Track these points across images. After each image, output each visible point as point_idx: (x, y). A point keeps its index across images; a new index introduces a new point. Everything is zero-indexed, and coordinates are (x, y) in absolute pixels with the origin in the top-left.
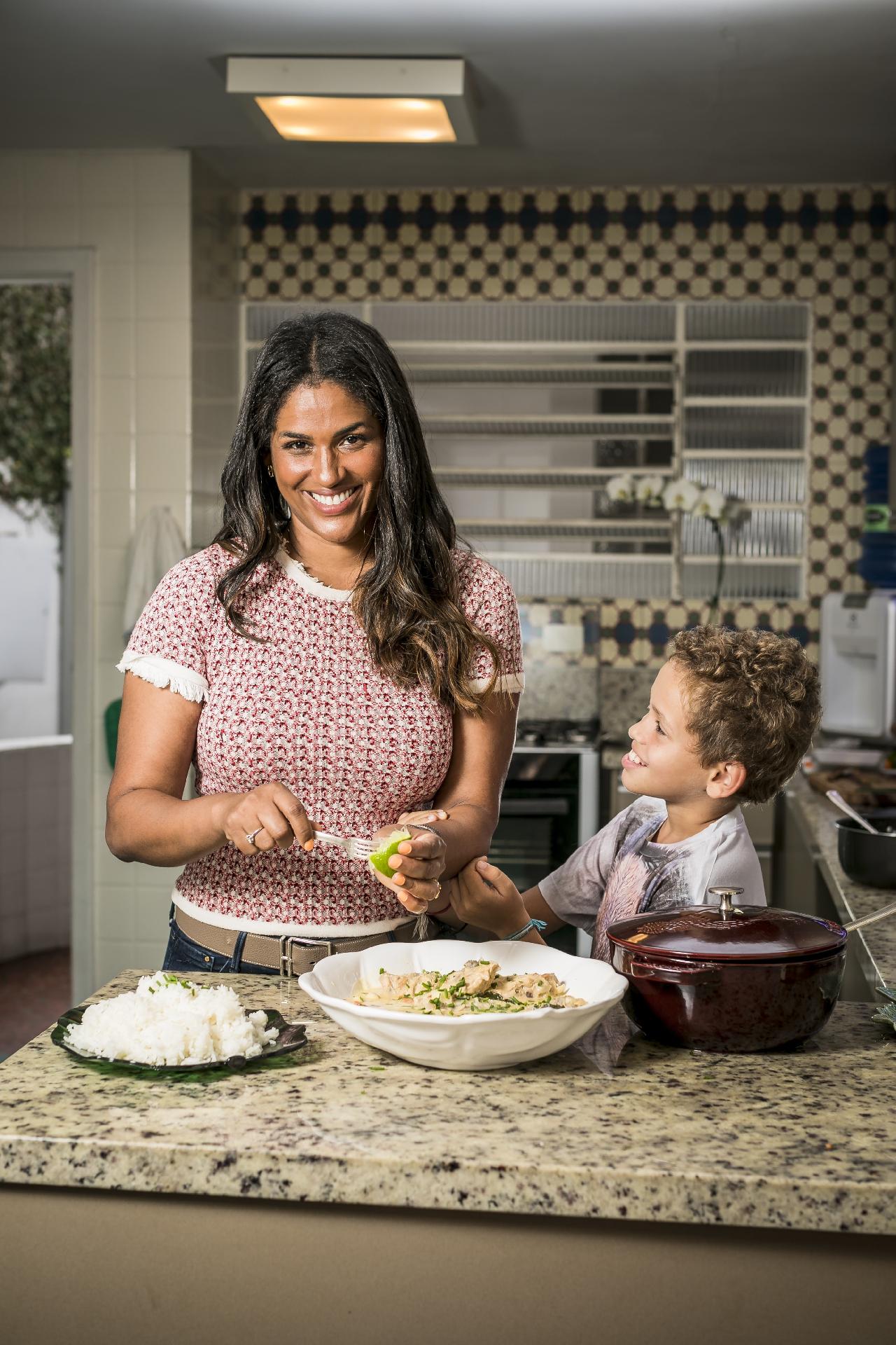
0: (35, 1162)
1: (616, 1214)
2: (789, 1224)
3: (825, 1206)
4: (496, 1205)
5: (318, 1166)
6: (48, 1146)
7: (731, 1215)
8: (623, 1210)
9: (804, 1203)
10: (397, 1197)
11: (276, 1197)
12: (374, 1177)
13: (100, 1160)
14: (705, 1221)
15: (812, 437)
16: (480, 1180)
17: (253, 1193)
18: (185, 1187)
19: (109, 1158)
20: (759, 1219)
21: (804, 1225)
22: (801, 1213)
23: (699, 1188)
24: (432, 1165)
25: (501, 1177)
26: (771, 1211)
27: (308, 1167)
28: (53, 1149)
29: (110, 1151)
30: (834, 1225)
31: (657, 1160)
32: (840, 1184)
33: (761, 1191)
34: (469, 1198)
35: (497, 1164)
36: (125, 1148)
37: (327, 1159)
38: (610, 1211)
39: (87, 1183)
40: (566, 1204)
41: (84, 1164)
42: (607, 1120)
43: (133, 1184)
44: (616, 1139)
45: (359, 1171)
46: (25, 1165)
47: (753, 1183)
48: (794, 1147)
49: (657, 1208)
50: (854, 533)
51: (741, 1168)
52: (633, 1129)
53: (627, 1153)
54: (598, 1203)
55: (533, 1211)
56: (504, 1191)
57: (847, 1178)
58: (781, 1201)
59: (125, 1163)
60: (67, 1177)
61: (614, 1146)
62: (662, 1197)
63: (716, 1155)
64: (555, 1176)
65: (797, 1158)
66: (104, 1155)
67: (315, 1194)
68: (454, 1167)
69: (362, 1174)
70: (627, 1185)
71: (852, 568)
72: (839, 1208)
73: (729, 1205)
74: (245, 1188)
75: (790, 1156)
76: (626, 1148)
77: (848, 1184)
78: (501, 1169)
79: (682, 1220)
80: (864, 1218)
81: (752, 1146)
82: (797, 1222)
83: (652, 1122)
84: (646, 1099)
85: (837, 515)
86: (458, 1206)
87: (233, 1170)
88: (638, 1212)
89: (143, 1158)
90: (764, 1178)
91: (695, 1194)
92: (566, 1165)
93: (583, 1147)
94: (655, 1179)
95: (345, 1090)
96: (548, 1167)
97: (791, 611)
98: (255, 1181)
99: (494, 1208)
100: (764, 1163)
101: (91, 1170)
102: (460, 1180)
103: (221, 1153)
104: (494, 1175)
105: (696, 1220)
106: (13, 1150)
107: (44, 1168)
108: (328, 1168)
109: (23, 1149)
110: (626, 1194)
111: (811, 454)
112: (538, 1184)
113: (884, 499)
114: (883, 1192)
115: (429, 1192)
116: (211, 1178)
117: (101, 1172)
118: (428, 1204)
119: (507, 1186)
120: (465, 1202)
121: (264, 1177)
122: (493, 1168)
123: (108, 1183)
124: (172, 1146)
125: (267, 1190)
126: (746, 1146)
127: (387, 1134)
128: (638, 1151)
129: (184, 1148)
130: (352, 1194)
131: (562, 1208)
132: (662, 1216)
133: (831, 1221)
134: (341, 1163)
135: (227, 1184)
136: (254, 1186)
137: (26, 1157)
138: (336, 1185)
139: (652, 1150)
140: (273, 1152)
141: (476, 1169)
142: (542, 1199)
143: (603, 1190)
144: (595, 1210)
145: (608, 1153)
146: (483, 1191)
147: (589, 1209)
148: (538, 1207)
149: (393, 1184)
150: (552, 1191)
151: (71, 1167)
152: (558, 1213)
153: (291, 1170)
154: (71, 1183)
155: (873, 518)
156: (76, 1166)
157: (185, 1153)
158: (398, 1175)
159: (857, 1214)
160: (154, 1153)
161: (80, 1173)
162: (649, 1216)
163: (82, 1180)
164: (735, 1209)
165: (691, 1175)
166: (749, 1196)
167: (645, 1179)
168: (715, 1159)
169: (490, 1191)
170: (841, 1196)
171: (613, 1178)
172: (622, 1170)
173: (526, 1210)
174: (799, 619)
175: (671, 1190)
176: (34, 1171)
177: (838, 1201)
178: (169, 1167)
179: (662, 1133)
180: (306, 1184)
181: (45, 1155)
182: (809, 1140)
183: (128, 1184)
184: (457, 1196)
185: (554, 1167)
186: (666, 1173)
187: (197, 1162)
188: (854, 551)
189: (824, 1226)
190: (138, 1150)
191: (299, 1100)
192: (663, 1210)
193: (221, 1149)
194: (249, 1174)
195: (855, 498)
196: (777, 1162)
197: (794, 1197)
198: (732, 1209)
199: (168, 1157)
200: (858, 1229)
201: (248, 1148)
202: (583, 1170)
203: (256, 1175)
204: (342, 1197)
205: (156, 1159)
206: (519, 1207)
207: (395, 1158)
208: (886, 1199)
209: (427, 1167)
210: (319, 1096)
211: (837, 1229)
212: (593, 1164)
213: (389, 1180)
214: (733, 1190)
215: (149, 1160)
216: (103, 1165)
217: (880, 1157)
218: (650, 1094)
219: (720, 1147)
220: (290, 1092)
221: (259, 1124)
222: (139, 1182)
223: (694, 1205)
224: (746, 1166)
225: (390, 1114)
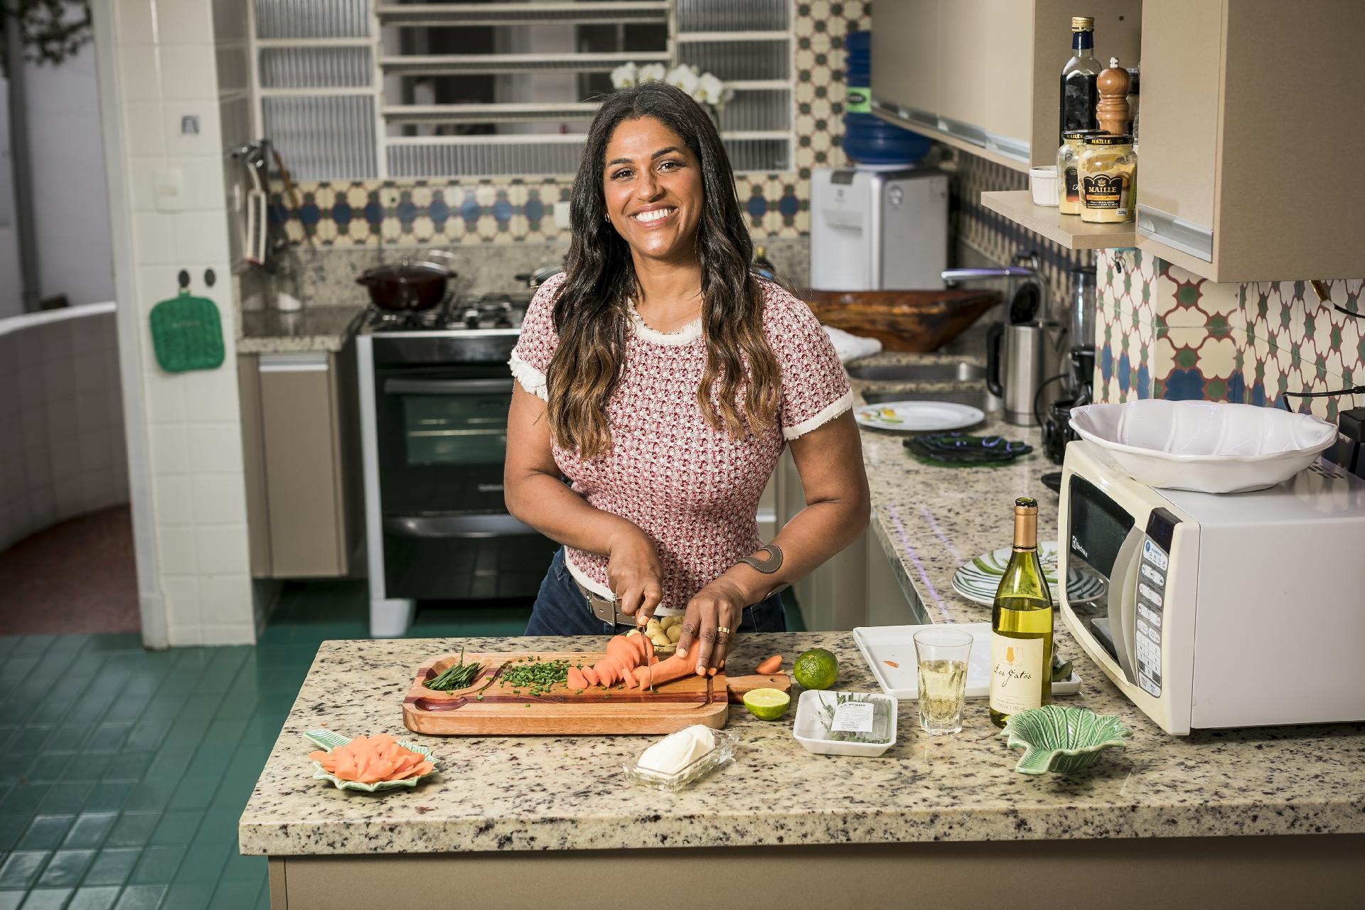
0: (338, 839)
1: (776, 842)
2: (898, 839)
3: (923, 825)
4: (688, 842)
5: (555, 826)
6: (348, 826)
7: (857, 836)
8: (781, 839)
9: (908, 824)
10: (615, 843)
11: (525, 849)
12: (596, 830)
13: (390, 833)
14: (839, 841)
15: (796, 19)
16: (677, 826)
17: (507, 848)
18: (455, 848)
19: (396, 831)
20: (877, 837)
21: (909, 839)
22: (907, 831)
23: (834, 819)
24: (640, 818)
25: (692, 823)
26: (885, 832)
27: (549, 826)
28: (352, 828)
29: (396, 826)
30: (929, 838)
31: (801, 800)
32: (934, 809)
33: (878, 818)
34: (669, 839)
35: (688, 813)
36: (408, 823)
37: (562, 820)
38: (771, 840)
39: (379, 851)
40: (739, 838)
41: (376, 837)
42: (755, 766)
43: (416, 848)
44: (767, 783)
45: (587, 826)
46: (331, 841)
47: (872, 813)
48: (895, 779)
49: (805, 836)
50: (837, 108)
51: (862, 802)
52: (776, 772)
53: (778, 795)
54: (762, 836)
55: (715, 845)
56: (694, 832)
57: (938, 804)
58: (892, 824)
59: (408, 834)
60: (364, 847)
61: (767, 790)
62: (808, 828)
63: (842, 791)
64: (731, 819)
65: (899, 789)
66: (391, 830)
67: (554, 845)
68: (657, 818)
69: (589, 829)
70: (782, 821)
71: (835, 141)
72: (933, 826)
73: (855, 830)
74: (501, 845)
75: (894, 788)
76: (776, 791)
77: (939, 809)
78: (692, 817)
79: (822, 842)
80: (950, 831)
81: (865, 780)
82: (904, 838)
83: (789, 765)
84: (778, 743)
85: (821, 92)
86: (660, 845)
87: (492, 833)
88: (792, 839)
89: (422, 830)
90: (880, 809)
91: (831, 824)
92: (738, 810)
93: (745, 792)
94: (803, 816)
95: (551, 754)
96: (725, 812)
97: (781, 182)
98: (509, 839)
99: (687, 845)
100: (877, 796)
101: (383, 841)
102: (661, 827)
103: (481, 821)
104: (686, 822)
105: (832, 841)
106: (321, 831)
107: (345, 842)
108: (562, 826)
109: (328, 830)
110: (782, 828)
111: (796, 35)
112: (718, 826)
113: (866, 83)
114: (963, 813)
115: (639, 838)
116: (475, 840)
117: (391, 842)
118: (639, 845)
119: (697, 828)
120: (665, 842)
121: (515, 836)
122: (685, 817)
123: (396, 849)
124: (444, 819)
125: (518, 845)
126: (861, 782)
127: (599, 794)
128: (785, 793)
129: (453, 819)
130: (582, 843)
131: (737, 841)
132: (808, 841)
133: (927, 835)
134: (573, 822)
135: (487, 843)
136: (507, 842)
137: (331, 835)
138: (569, 837)
139: (795, 791)
140: (522, 818)
141: (673, 819)
142: (722, 836)
143: (766, 826)
144: (760, 841)
145: (766, 797)
146: (679, 833)
147: (756, 840)
148: (719, 841)
149: (612, 833)
150: (729, 830)
151: (367, 839)
152: (734, 844)
153: (535, 830)
154: (368, 852)
155: (855, 100)
156: (370, 839)
157: (455, 824)
158: (615, 827)
159: (946, 829)
160: (430, 825)
161: (373, 844)
162: (800, 842)
163: (375, 849)
164: (860, 832)
165: (828, 811)
166: (870, 822)
167: (796, 816)
168: (842, 796)
169: (683, 834)
170: (934, 818)
171: (773, 817)
172: (779, 811)
173: (710, 844)
174: (789, 189)
175: (814, 822)
176: (338, 845)
177: (932, 821)
178: (442, 834)
179: (797, 774)
180: (547, 838)
181: (346, 833)
182: (904, 772)
183: (411, 849)
184: (659, 838)
185: (730, 813)
186: (810, 810)
187: (463, 829)
188: (837, 126)
189: (922, 839)
190: (418, 824)
191: (520, 767)
192: (809, 836)
193: (481, 818)
194: (503, 835)
195: (836, 76)
196: (887, 794)
197: (901, 821)
198: (858, 832)
199: (442, 827)
200: (946, 839)
201: (502, 816)
202: (751, 813)
203: (509, 835)
204: (574, 845)
205: (432, 829)
206: (706, 842)
207: (613, 815)
208: (965, 817)
209: (637, 820)
210: (534, 761)
211: (932, 840)
212: (757, 808)
213: (609, 831)
214: (858, 819)
215: (427, 830)
216: (391, 836)
217: (957, 783)
218: (779, 738)
219: (843, 784)
220: (511, 760)
221: (502, 794)
222: (420, 847)
223: (831, 832)
224: (865, 800)
225: (594, 774)
